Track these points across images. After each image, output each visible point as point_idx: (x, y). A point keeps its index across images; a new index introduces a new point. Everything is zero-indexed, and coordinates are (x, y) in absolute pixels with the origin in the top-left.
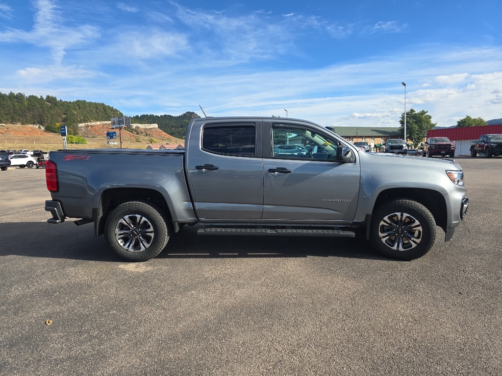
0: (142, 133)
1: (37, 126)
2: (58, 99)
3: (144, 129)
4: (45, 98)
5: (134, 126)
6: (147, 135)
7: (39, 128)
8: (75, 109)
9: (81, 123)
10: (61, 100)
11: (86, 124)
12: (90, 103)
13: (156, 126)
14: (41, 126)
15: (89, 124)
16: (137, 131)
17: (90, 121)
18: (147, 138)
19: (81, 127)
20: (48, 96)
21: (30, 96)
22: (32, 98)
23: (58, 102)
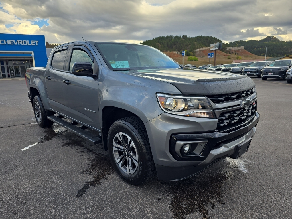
0: (232, 53)
1: (176, 52)
2: (188, 37)
3: (234, 50)
4: (182, 36)
5: (228, 48)
6: (236, 54)
7: (177, 53)
8: (196, 42)
9: (198, 49)
10: (189, 37)
11: (200, 49)
12: (204, 37)
13: (243, 48)
14: (178, 52)
15: (202, 49)
16: (230, 52)
17: (203, 48)
18: (235, 56)
19: (197, 51)
20: (183, 36)
21: (175, 36)
22: (176, 37)
23: (188, 38)
